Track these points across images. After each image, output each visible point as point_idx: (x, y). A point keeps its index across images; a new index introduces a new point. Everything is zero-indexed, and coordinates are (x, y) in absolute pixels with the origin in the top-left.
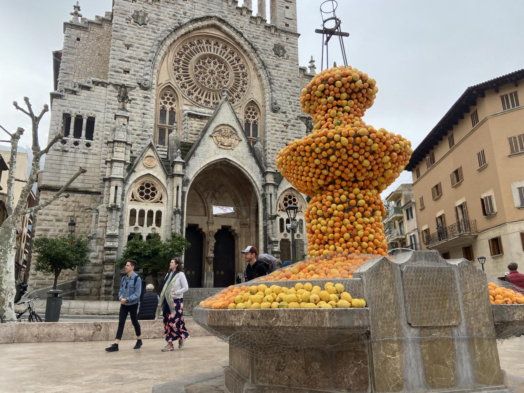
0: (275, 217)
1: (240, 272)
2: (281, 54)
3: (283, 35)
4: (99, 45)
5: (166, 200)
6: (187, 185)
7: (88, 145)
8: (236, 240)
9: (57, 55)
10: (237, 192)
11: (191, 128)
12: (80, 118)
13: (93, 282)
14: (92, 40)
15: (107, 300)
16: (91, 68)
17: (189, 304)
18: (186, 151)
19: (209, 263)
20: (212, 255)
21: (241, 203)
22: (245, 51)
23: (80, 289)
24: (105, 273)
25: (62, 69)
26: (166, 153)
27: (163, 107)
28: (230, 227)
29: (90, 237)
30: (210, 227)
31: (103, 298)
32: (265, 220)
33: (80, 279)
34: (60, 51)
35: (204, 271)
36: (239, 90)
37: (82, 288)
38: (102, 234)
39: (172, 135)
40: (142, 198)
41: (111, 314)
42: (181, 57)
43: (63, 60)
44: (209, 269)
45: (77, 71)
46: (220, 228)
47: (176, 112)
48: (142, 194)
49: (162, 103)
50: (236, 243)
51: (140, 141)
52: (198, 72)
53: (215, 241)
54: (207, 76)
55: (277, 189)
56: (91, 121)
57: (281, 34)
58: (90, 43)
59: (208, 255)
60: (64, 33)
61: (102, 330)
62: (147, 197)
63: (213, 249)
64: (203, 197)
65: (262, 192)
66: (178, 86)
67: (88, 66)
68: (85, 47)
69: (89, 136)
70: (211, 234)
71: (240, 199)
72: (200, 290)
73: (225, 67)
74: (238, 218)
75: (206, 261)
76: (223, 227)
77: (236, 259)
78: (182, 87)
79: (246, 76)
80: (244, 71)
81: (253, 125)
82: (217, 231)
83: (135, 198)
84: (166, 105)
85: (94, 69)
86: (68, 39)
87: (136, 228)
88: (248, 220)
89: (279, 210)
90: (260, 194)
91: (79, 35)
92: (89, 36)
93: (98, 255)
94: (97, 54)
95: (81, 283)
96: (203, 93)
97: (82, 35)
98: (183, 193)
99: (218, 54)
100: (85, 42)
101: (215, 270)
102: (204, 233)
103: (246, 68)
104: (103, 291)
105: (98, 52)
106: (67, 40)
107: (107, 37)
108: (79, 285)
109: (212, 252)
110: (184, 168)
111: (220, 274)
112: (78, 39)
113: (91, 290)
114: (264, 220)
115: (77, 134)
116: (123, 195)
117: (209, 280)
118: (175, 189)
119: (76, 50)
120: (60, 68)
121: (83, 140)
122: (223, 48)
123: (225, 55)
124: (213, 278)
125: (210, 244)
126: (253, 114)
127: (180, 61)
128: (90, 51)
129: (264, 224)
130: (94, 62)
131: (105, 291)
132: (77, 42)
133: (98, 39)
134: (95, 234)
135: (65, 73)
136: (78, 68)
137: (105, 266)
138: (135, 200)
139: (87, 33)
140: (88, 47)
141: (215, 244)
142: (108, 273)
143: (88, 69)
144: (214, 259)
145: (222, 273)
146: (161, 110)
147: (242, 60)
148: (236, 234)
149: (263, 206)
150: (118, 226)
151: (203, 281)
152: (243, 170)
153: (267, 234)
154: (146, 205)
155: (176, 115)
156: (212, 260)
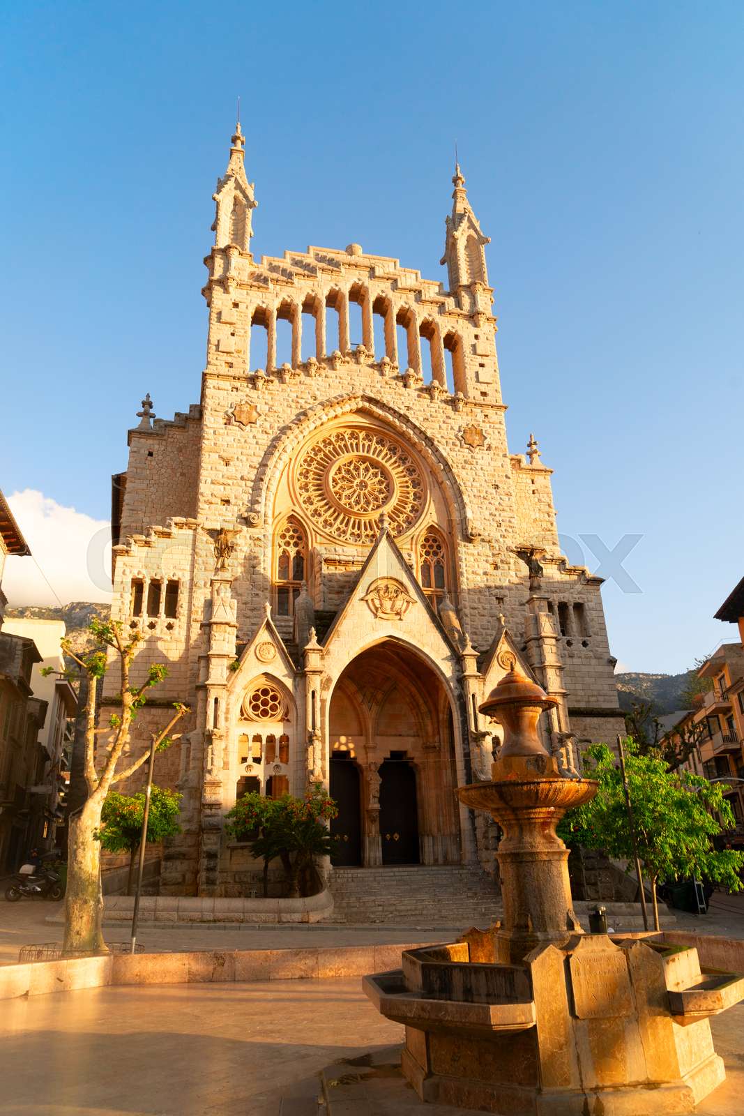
0: (484, 735)
1: (428, 835)
2: (477, 442)
3: (477, 410)
4: (181, 458)
5: (295, 715)
6: (328, 688)
7: (170, 627)
8: (417, 776)
9: (119, 481)
10: (413, 689)
11: (330, 584)
12: (156, 583)
13: (186, 862)
14: (170, 452)
15: (211, 894)
16: (170, 497)
17: (343, 899)
18: (323, 626)
19: (373, 821)
20: (377, 806)
21: (424, 708)
22: (414, 445)
23: (168, 875)
24: (205, 848)
25: (127, 504)
26: (292, 630)
27: (284, 552)
28: (405, 752)
29: (178, 785)
30: (370, 755)
31: (204, 890)
32: (466, 742)
33: (168, 858)
34: (123, 474)
35: (364, 834)
36: (408, 510)
37: (170, 873)
38: (196, 781)
39: (300, 600)
40: (258, 715)
41: (219, 921)
42: (310, 465)
43: (128, 490)
44: (372, 831)
45: (150, 505)
46: (388, 756)
47: (305, 558)
48: (255, 708)
49: (282, 544)
50: (418, 781)
51: (249, 613)
52: (339, 486)
53: (380, 780)
54: (355, 491)
55: (484, 684)
56: (174, 587)
57: (474, 410)
58: (167, 459)
59: (370, 806)
60: (129, 445)
61: (226, 965)
62: (265, 713)
63: (378, 795)
64: (355, 701)
65: (456, 693)
66: (306, 515)
67: (166, 494)
68: (160, 465)
69: (172, 611)
70: (373, 767)
71: (421, 701)
72: (360, 872)
73: (382, 473)
74: (418, 736)
75: (366, 816)
76: (393, 753)
77: (420, 811)
78: (313, 515)
79: (419, 484)
80: (416, 476)
81: (435, 567)
82: (382, 761)
83: (245, 716)
84: (288, 548)
85: (175, 497)
86: (135, 454)
87: (249, 767)
88: (437, 738)
89: (491, 723)
90: (453, 696)
91: (152, 447)
92: (166, 447)
93: (192, 817)
94: (178, 475)
95: (169, 864)
96: (348, 521)
97: (157, 447)
98: (323, 701)
99: (370, 455)
100: (160, 458)
101: (383, 832)
102: (360, 766)
103: (418, 472)
104: (204, 879)
105: (180, 470)
106: (133, 457)
107: (193, 445)
108: (166, 868)
109: (377, 800)
110: (322, 658)
111: (392, 839)
112: (150, 454)
113: (184, 876)
114: (464, 742)
115: (154, 611)
116: (227, 712)
117: (373, 851)
118: (310, 695)
119: (148, 472)
120: (124, 503)
121: (163, 619)
122: (377, 443)
123: (383, 454)
124: (380, 849)
125: (372, 787)
126: (435, 549)
127: (308, 473)
128: (169, 470)
129: (464, 749)
130: (174, 486)
131: (208, 878)
132: (149, 458)
133: (180, 450)
134: (187, 780)
135: (132, 510)
136: (150, 500)
137: (205, 836)
138: (245, 719)
139: (164, 443)
140: (165, 464)
141: (381, 785)
142: (209, 847)
143: (166, 499)
144: (381, 812)
145: (397, 837)
146: (280, 558)
147: (410, 459)
148: (416, 765)
149: (461, 716)
150: (222, 765)
151: (364, 853)
152: (421, 655)
153: (471, 768)
154: (264, 726)
155: (305, 561)
156: (376, 814)
